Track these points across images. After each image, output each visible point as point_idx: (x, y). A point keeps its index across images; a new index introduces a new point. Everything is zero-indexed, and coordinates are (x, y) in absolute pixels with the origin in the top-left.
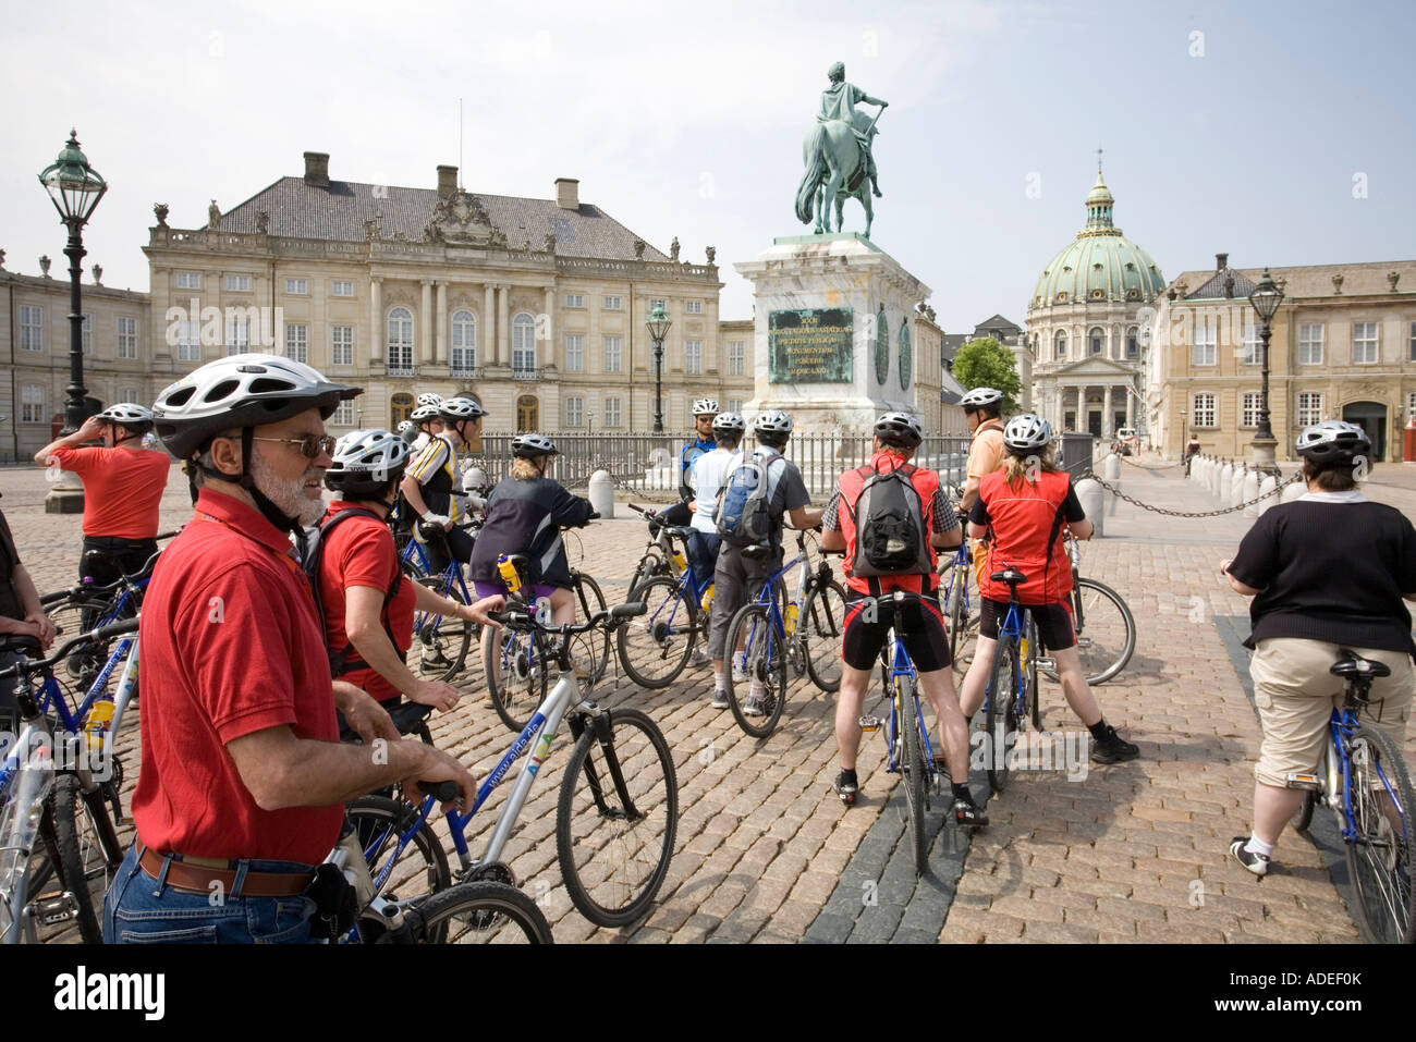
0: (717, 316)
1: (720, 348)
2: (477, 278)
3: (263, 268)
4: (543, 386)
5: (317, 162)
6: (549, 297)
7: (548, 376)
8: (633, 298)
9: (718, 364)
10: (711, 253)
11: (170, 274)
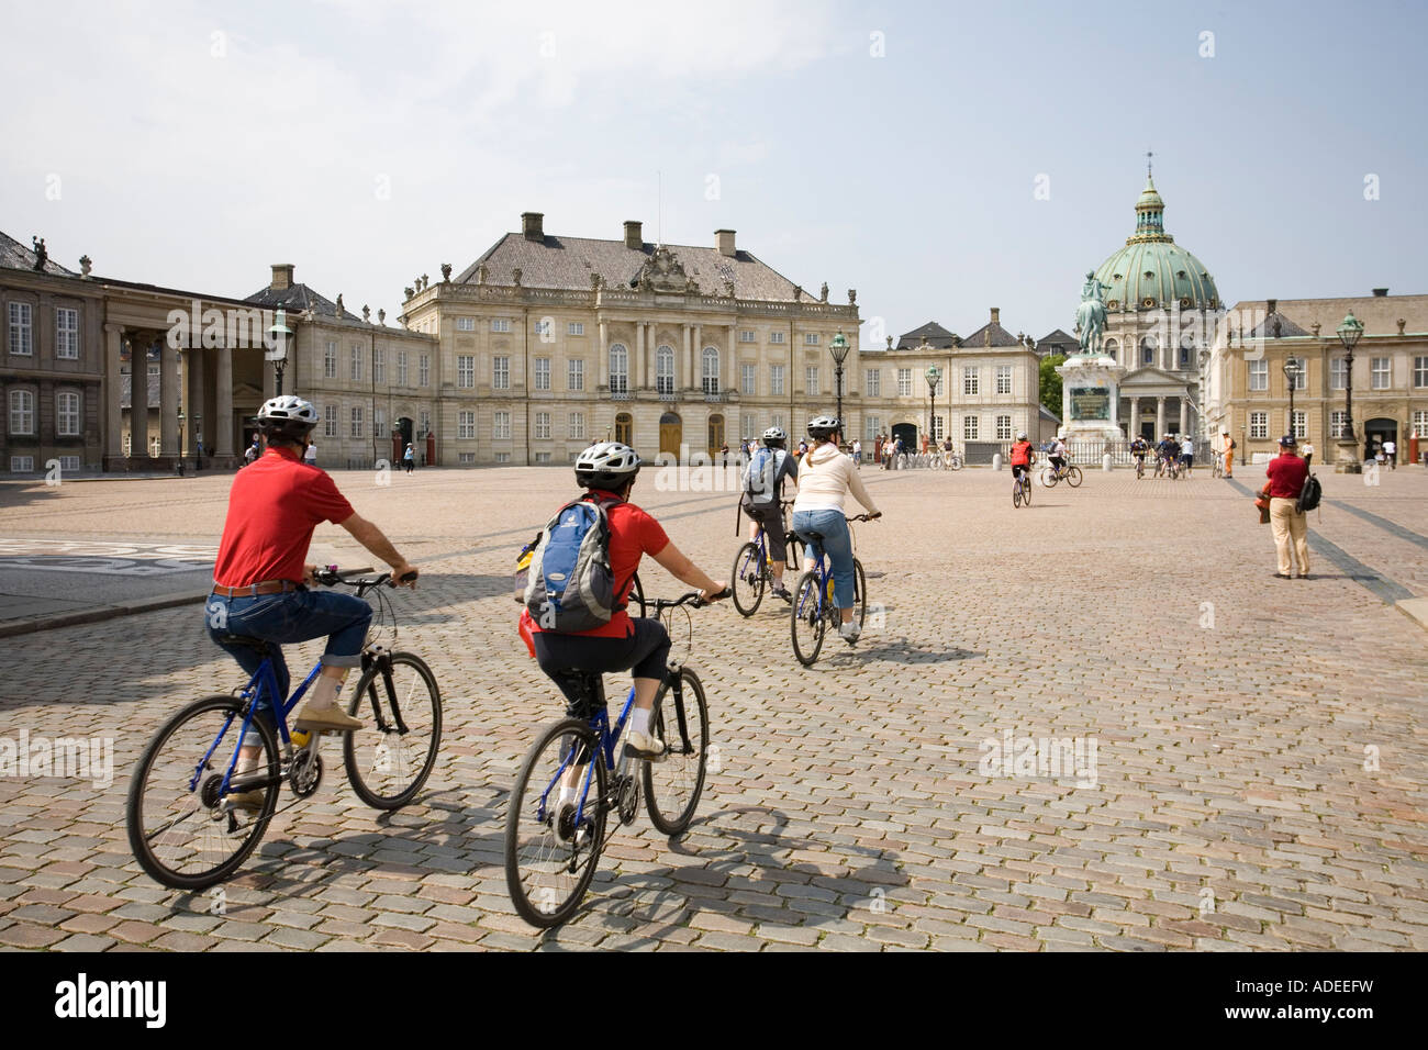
0: (858, 347)
1: (860, 374)
2: (678, 319)
3: (519, 313)
4: (728, 407)
5: (533, 221)
6: (732, 334)
7: (732, 398)
8: (793, 333)
9: (858, 388)
10: (852, 295)
11: (454, 319)
